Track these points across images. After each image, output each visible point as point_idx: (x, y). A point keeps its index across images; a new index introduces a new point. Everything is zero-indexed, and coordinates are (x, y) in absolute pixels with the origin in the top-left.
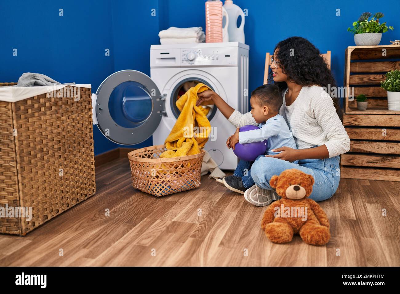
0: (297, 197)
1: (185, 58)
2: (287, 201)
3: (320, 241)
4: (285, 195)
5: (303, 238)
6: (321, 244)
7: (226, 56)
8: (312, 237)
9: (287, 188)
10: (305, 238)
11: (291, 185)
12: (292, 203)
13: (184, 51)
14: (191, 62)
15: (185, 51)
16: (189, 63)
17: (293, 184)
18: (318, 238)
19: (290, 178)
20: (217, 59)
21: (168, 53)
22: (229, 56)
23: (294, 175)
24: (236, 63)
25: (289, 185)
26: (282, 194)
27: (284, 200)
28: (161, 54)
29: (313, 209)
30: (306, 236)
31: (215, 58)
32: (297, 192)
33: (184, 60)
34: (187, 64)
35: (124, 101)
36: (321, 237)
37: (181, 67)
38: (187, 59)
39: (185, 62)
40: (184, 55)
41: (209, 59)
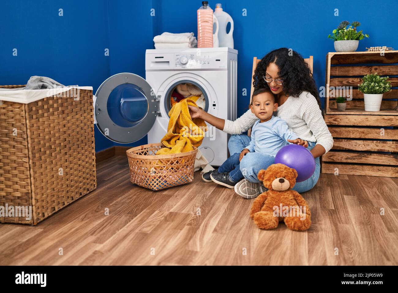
0: (282, 189)
2: (273, 192)
3: (302, 227)
4: (272, 188)
5: (288, 225)
6: (303, 230)
7: (217, 60)
8: (295, 224)
9: (273, 181)
10: (289, 224)
11: (276, 178)
12: (277, 194)
13: (177, 56)
14: (184, 66)
15: (179, 55)
16: (182, 66)
17: (279, 178)
18: (300, 224)
19: (275, 172)
20: (208, 63)
21: (163, 57)
22: (219, 60)
23: (279, 169)
24: (226, 67)
25: (275, 178)
26: (269, 186)
27: (270, 192)
28: (156, 58)
29: (296, 199)
30: (290, 223)
31: (206, 62)
32: (282, 184)
33: (177, 63)
34: (180, 67)
36: (303, 224)
37: (174, 70)
38: (180, 63)
39: (178, 65)
40: (178, 59)
41: (201, 63)
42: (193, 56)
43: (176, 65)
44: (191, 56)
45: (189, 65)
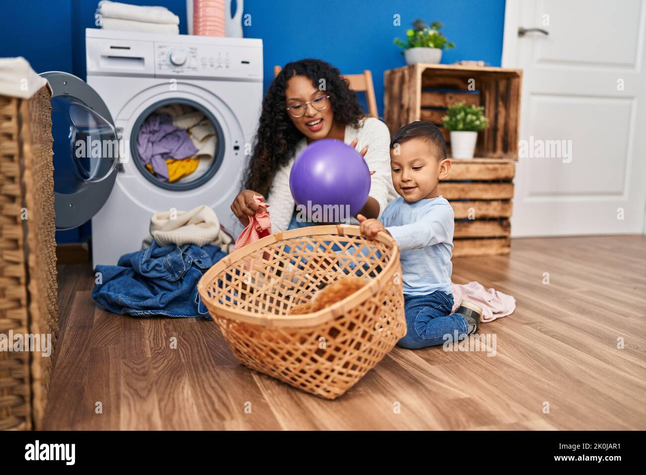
1: (164, 61)
7: (243, 62)
13: (160, 47)
14: (178, 69)
15: (164, 47)
20: (227, 67)
21: (128, 48)
22: (248, 63)
28: (112, 47)
31: (224, 65)
33: (162, 62)
34: (169, 71)
35: (71, 137)
37: (155, 76)
38: (168, 62)
39: (163, 67)
40: (163, 54)
41: (212, 66)
42: (193, 51)
43: (160, 65)
44: (191, 50)
45: (189, 68)
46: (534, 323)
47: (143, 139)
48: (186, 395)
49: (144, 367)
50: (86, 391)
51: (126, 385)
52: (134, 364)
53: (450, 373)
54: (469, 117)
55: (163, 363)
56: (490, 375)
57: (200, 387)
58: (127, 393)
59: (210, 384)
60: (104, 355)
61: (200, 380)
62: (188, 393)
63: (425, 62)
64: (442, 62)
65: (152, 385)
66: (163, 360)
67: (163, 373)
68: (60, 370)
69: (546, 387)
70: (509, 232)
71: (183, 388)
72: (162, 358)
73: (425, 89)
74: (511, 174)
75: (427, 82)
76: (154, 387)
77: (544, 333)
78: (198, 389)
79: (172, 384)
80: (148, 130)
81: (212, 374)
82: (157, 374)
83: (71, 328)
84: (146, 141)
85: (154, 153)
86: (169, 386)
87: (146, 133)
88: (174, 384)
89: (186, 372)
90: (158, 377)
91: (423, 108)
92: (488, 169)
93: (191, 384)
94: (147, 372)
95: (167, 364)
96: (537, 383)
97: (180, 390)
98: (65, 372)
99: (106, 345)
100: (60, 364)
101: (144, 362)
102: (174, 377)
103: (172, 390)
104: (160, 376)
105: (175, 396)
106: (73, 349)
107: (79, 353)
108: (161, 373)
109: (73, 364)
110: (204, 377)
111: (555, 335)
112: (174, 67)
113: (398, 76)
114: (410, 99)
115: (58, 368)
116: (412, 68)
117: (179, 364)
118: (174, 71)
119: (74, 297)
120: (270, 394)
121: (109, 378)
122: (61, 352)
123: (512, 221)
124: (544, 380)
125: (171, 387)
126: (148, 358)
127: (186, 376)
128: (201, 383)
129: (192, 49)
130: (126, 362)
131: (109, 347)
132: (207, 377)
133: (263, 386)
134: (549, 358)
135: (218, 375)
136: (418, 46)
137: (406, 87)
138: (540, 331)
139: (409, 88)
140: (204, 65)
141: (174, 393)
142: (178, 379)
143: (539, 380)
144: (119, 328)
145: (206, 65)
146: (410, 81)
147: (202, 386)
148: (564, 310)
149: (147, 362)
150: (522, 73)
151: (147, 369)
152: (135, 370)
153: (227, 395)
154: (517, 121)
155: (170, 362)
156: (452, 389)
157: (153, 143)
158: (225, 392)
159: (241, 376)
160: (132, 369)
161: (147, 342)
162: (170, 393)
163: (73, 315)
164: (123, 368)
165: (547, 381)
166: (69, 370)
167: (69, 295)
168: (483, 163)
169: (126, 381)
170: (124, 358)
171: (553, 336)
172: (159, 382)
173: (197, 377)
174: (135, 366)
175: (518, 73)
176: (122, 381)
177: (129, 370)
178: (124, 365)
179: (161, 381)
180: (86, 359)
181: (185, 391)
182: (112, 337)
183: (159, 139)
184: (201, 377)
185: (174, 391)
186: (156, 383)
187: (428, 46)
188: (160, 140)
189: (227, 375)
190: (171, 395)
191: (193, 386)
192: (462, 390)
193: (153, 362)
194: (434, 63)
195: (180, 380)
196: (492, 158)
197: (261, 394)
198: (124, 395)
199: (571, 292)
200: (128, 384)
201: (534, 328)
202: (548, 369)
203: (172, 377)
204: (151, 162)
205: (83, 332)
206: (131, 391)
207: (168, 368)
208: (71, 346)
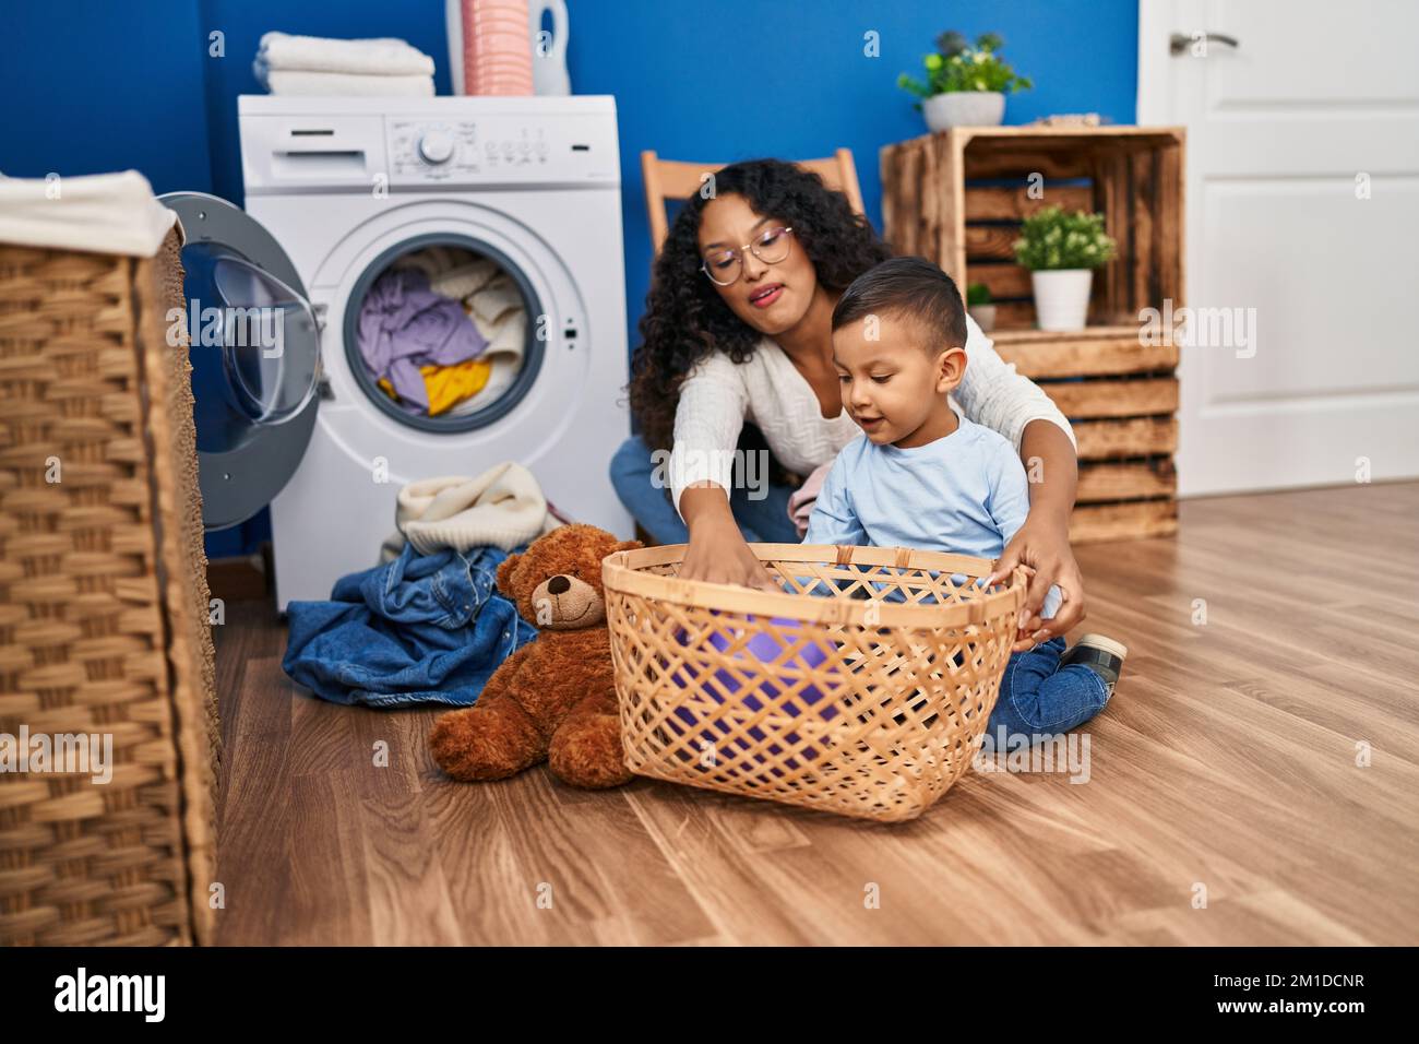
1: (406, 155)
7: (576, 148)
13: (398, 126)
14: (437, 171)
15: (405, 125)
16: (431, 173)
20: (542, 160)
21: (330, 133)
22: (585, 148)
28: (295, 133)
31: (534, 157)
33: (401, 159)
34: (419, 177)
37: (388, 190)
38: (416, 158)
39: (407, 169)
40: (403, 140)
41: (509, 159)
42: (469, 130)
43: (399, 164)
44: (462, 129)
45: (460, 167)
46: (1245, 682)
47: (370, 326)
48: (504, 869)
49: (409, 815)
50: (294, 870)
51: (376, 853)
52: (388, 808)
53: (1069, 797)
54: (1073, 238)
55: (449, 802)
56: (1156, 799)
57: (532, 851)
58: (379, 870)
59: (553, 844)
60: (322, 792)
61: (530, 835)
62: (508, 865)
63: (968, 124)
64: (1006, 120)
65: (430, 851)
66: (447, 796)
67: (452, 823)
68: (233, 827)
69: (1283, 819)
70: (1174, 485)
71: (497, 855)
72: (445, 793)
73: (973, 182)
74: (1173, 359)
75: (976, 167)
76: (436, 855)
77: (1269, 703)
78: (530, 856)
79: (472, 849)
80: (380, 305)
81: (555, 823)
82: (439, 827)
83: (246, 737)
84: (376, 329)
85: (395, 355)
86: (468, 852)
87: (377, 313)
88: (477, 847)
89: (500, 820)
90: (441, 834)
91: (970, 224)
92: (1120, 350)
93: (512, 845)
94: (418, 824)
95: (458, 806)
96: (1263, 812)
97: (492, 858)
98: (245, 830)
99: (324, 770)
100: (232, 814)
101: (408, 803)
102: (476, 832)
103: (474, 860)
104: (445, 833)
105: (483, 871)
106: (255, 782)
107: (268, 790)
108: (448, 824)
109: (259, 814)
110: (538, 831)
111: (1292, 707)
112: (429, 166)
113: (911, 157)
114: (939, 207)
115: (230, 824)
116: (942, 137)
117: (483, 805)
118: (430, 176)
119: (244, 671)
120: (682, 859)
121: (338, 840)
122: (231, 790)
123: (1180, 460)
124: (1274, 804)
125: (472, 855)
126: (415, 794)
127: (500, 829)
128: (533, 843)
129: (465, 126)
130: (370, 805)
131: (331, 774)
132: (545, 829)
133: (667, 844)
134: (1283, 756)
135: (569, 825)
136: (951, 90)
137: (929, 179)
138: (1259, 698)
139: (937, 182)
140: (492, 158)
141: (478, 867)
142: (484, 835)
143: (1267, 806)
144: (348, 733)
145: (496, 158)
146: (938, 166)
147: (536, 848)
148: (1307, 651)
149: (414, 803)
150: (1184, 135)
151: (415, 817)
152: (391, 821)
153: (591, 866)
154: (1178, 240)
155: (464, 802)
156: (1075, 832)
157: (390, 333)
158: (588, 861)
159: (618, 824)
160: (385, 819)
161: (410, 761)
162: (471, 867)
163: (246, 712)
164: (365, 817)
165: (1284, 808)
166: (253, 825)
167: (234, 667)
168: (1109, 338)
169: (375, 846)
170: (365, 796)
171: (1286, 709)
172: (446, 843)
173: (524, 830)
174: (389, 812)
175: (1177, 135)
176: (367, 846)
177: (377, 822)
178: (365, 811)
179: (450, 842)
180: (285, 804)
181: (503, 861)
182: (334, 754)
183: (403, 323)
184: (533, 830)
185: (479, 860)
186: (439, 848)
187: (975, 89)
188: (406, 327)
189: (588, 824)
190: (474, 871)
191: (518, 850)
192: (1099, 835)
193: (428, 802)
194: (989, 125)
195: (488, 838)
196: (1127, 324)
197: (666, 861)
198: (374, 874)
199: (1324, 610)
200: (379, 852)
201: (1245, 694)
202: (1284, 780)
203: (471, 834)
204: (389, 376)
205: (271, 746)
206: (388, 864)
207: (460, 814)
208: (251, 774)
